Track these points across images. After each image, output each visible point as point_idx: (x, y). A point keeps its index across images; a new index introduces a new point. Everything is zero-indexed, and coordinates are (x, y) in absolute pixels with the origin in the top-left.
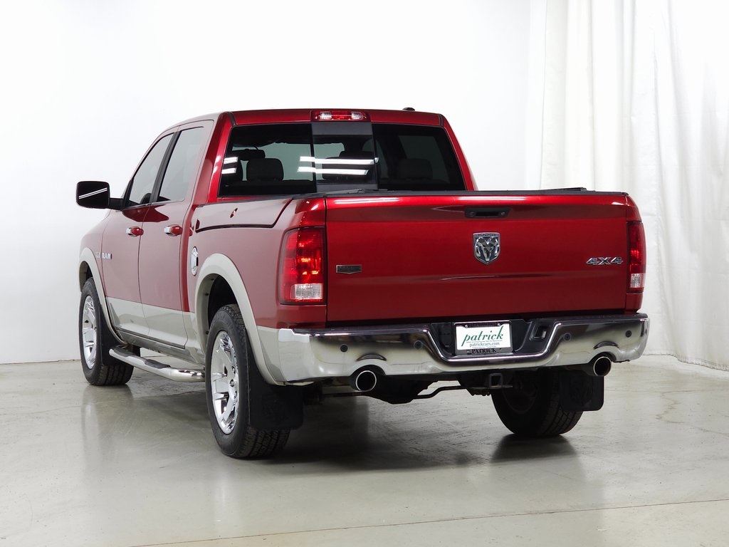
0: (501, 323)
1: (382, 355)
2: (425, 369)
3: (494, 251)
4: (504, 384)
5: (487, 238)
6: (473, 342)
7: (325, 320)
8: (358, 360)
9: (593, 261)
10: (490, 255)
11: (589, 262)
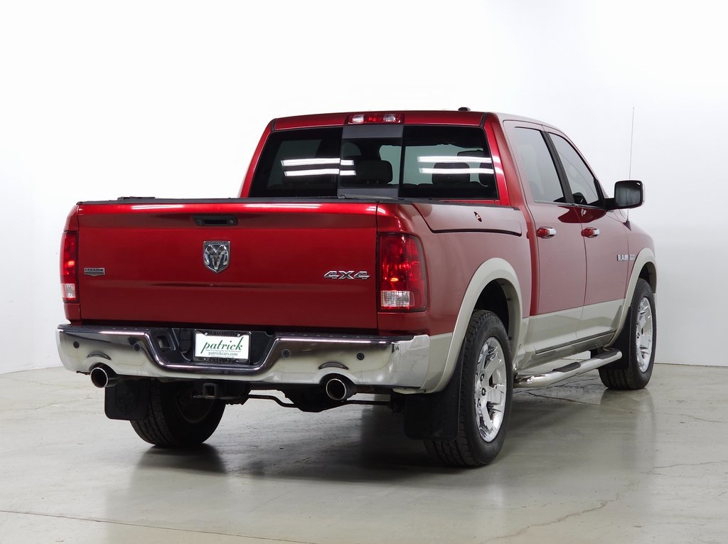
0: (241, 334)
1: (107, 354)
2: (147, 371)
3: (222, 259)
5: (216, 247)
6: (213, 350)
7: (79, 318)
8: (88, 356)
9: (332, 274)
10: (218, 263)
11: (328, 275)
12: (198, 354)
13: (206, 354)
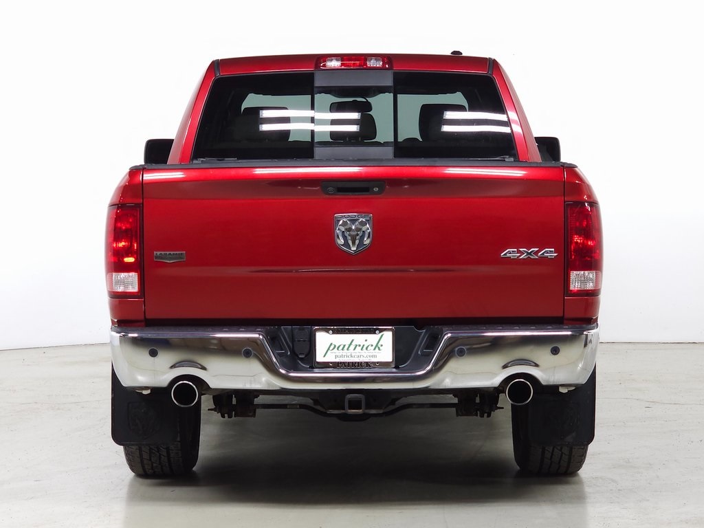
0: (381, 331)
1: (199, 362)
2: (260, 383)
3: (362, 237)
4: (367, 408)
5: (353, 221)
6: (340, 353)
7: (142, 317)
8: (172, 367)
9: (510, 253)
10: (357, 242)
11: (505, 254)
12: (320, 358)
13: (331, 358)
